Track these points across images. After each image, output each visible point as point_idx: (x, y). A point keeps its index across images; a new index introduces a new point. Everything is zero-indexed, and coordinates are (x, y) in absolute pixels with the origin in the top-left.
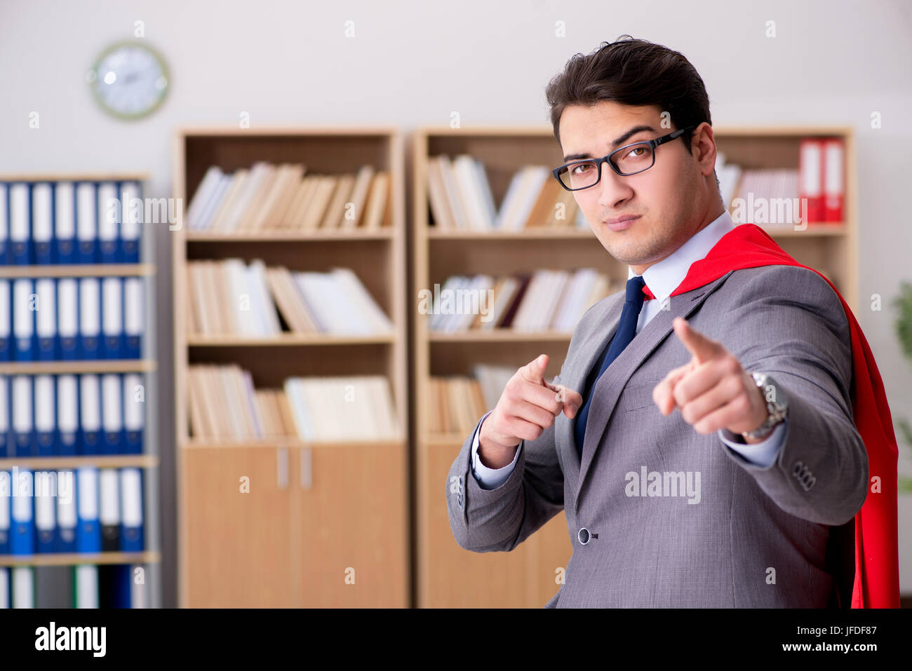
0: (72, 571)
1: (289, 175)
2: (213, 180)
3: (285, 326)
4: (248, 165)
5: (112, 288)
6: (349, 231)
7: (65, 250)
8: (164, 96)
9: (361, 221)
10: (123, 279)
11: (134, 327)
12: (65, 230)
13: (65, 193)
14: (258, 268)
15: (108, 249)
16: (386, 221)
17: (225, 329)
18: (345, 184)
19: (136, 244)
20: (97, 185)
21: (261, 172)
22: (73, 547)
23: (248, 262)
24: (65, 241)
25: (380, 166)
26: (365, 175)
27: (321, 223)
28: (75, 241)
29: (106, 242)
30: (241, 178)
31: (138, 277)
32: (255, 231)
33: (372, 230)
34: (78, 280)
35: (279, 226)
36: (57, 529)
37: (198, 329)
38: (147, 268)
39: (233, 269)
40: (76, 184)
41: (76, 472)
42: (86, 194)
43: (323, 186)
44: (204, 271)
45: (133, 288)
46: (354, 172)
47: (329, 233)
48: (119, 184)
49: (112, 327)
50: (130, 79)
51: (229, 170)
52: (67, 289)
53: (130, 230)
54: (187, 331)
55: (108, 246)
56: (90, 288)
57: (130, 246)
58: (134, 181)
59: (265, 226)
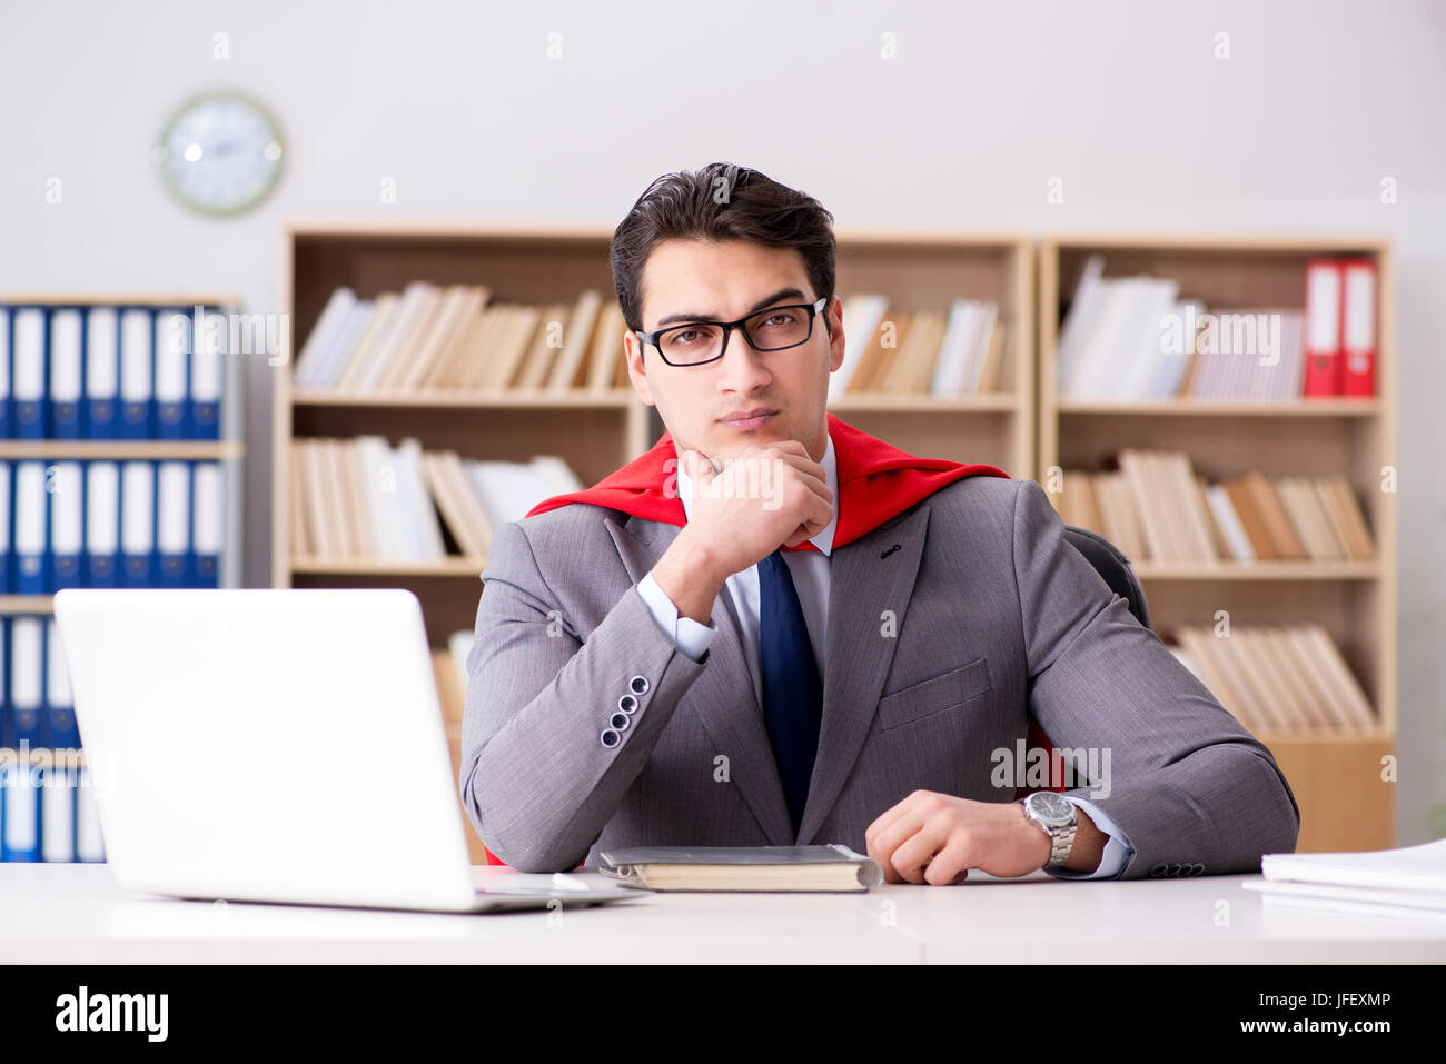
1: (463, 302)
2: (342, 305)
3: (452, 546)
4: (398, 287)
5: (174, 478)
6: (560, 394)
7: (101, 415)
8: (276, 178)
9: (582, 378)
10: (192, 464)
11: (207, 542)
12: (101, 386)
13: (102, 324)
14: (410, 451)
15: (170, 416)
16: (618, 378)
17: (355, 549)
18: (556, 318)
19: (214, 408)
20: (154, 312)
21: (419, 296)
23: (394, 444)
24: (101, 402)
26: (589, 304)
27: (515, 380)
28: (117, 402)
29: (169, 405)
30: (387, 305)
31: (216, 462)
32: (406, 391)
33: (598, 394)
34: (121, 464)
35: (442, 384)
37: (312, 548)
38: (230, 448)
39: (370, 450)
40: (121, 310)
42: (137, 325)
43: (519, 321)
44: (322, 455)
45: (208, 479)
46: (570, 301)
47: (528, 396)
48: (190, 311)
49: (173, 541)
51: (366, 294)
52: (103, 478)
53: (205, 389)
54: (292, 550)
55: (171, 412)
56: (138, 478)
57: (206, 411)
58: (212, 308)
59: (421, 384)
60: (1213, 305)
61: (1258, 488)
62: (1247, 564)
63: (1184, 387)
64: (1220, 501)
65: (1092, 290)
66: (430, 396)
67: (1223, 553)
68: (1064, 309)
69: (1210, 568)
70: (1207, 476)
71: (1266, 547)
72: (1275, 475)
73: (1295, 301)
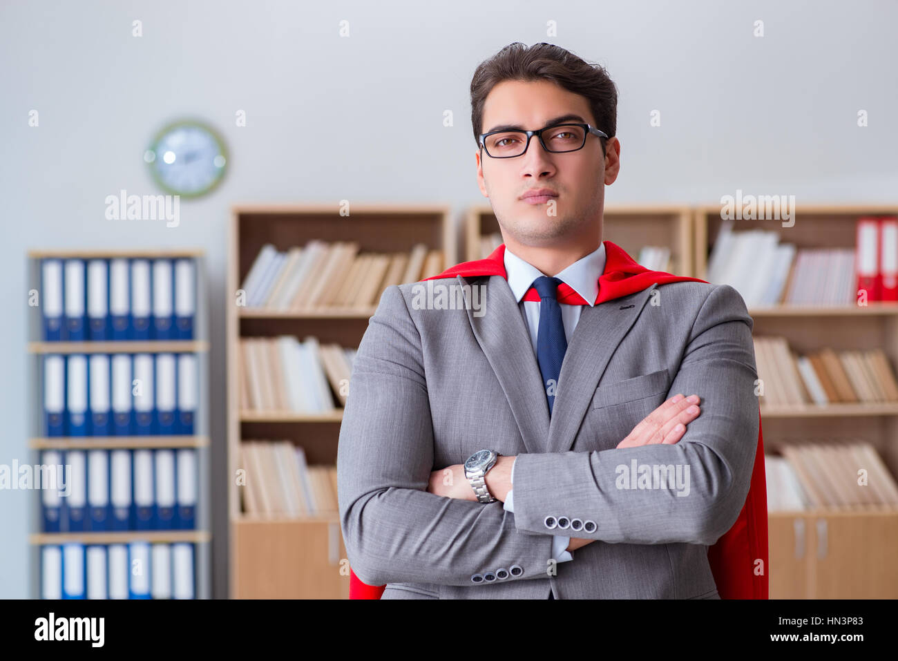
1: (342, 253)
2: (268, 256)
3: (337, 403)
4: (302, 244)
5: (166, 364)
7: (120, 326)
8: (222, 176)
10: (177, 355)
11: (187, 402)
12: (120, 307)
13: (119, 270)
14: (311, 346)
15: (162, 326)
17: (279, 405)
18: (399, 262)
19: (190, 320)
20: (152, 261)
21: (315, 250)
23: (301, 340)
24: (120, 318)
25: (434, 245)
26: (419, 253)
27: (374, 301)
28: (130, 317)
29: (162, 319)
30: (295, 255)
31: (191, 354)
32: (308, 308)
34: (132, 356)
35: (332, 304)
37: (251, 405)
38: (201, 345)
39: (287, 345)
40: (131, 261)
41: (128, 547)
42: (141, 271)
43: (375, 265)
44: (258, 349)
45: (187, 364)
46: (408, 251)
48: (174, 261)
49: (166, 403)
50: (189, 157)
51: (283, 249)
52: (121, 365)
53: (184, 308)
54: (241, 407)
55: (163, 323)
56: (144, 365)
57: (185, 323)
58: (188, 259)
59: (318, 303)
60: (801, 246)
61: (829, 359)
62: (823, 406)
63: (783, 298)
64: (806, 368)
65: (726, 239)
66: (323, 311)
67: (809, 399)
68: (710, 250)
69: (800, 409)
70: (797, 352)
71: (835, 396)
72: (840, 350)
73: (850, 243)
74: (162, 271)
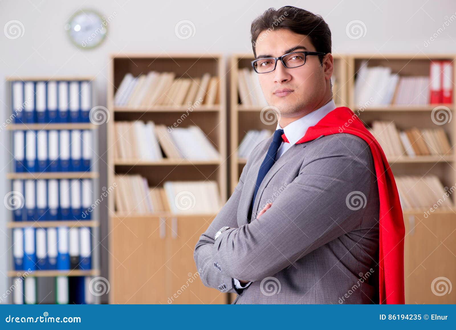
0: (54, 280)
1: (167, 78)
2: (128, 80)
3: (164, 155)
4: (146, 73)
5: (76, 135)
7: (52, 115)
8: (104, 38)
9: (204, 102)
10: (82, 131)
11: (87, 155)
12: (52, 106)
13: (52, 87)
14: (151, 126)
15: (74, 116)
16: (216, 101)
17: (134, 156)
18: (196, 82)
19: (88, 112)
20: (69, 83)
21: (153, 76)
22: (56, 267)
23: (145, 122)
24: (52, 111)
25: (214, 74)
26: (206, 78)
27: (183, 103)
28: (57, 111)
29: (73, 112)
30: (142, 79)
31: (89, 130)
32: (150, 107)
33: (209, 106)
34: (59, 131)
35: (162, 104)
36: (47, 258)
37: (120, 156)
38: (94, 125)
39: (138, 126)
40: (58, 82)
41: (57, 229)
42: (63, 87)
43: (184, 84)
44: (123, 127)
45: (87, 136)
46: (200, 76)
47: (188, 107)
48: (80, 82)
49: (76, 155)
50: (87, 28)
51: (136, 75)
52: (53, 136)
53: (85, 106)
54: (115, 157)
55: (74, 114)
56: (65, 136)
57: (85, 114)
58: (87, 81)
59: (155, 103)
60: (402, 75)
61: (416, 133)
62: (413, 157)
63: (392, 102)
64: (404, 138)
65: (364, 71)
66: (157, 108)
67: (406, 154)
68: (356, 77)
69: (401, 158)
70: (400, 129)
71: (419, 152)
72: (421, 128)
73: (427, 74)
74: (74, 87)
